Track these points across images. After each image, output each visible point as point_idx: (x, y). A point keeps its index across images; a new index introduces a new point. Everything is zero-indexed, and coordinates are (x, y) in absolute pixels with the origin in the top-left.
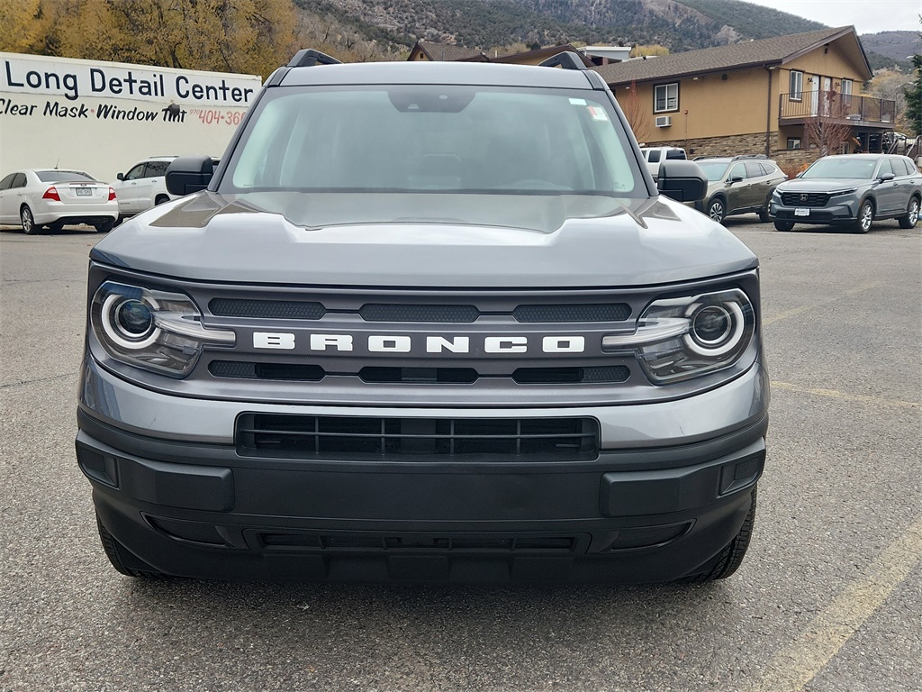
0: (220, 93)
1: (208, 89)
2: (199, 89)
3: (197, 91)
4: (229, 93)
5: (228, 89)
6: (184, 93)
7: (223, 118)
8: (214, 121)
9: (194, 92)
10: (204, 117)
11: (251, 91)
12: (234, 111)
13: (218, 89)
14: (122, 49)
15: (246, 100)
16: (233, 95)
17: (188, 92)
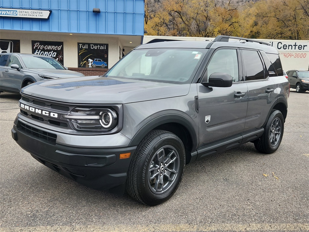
0: (294, 47)
1: (289, 46)
2: (286, 46)
3: (285, 47)
4: (297, 47)
5: (297, 45)
6: (279, 47)
7: (293, 55)
8: (290, 56)
9: (283, 47)
10: (286, 55)
11: (306, 46)
12: (298, 53)
13: (293, 46)
14: (279, 34)
15: (303, 49)
16: (299, 48)
17: (281, 47)
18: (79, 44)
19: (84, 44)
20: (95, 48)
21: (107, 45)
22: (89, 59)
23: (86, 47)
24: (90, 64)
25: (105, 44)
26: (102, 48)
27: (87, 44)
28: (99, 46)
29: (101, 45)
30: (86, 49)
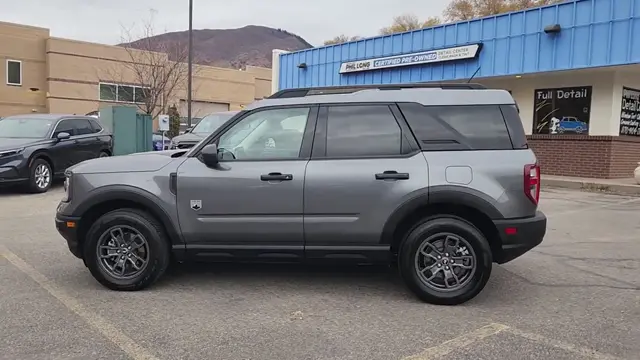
18: (536, 91)
19: (545, 91)
20: (566, 96)
21: (589, 89)
22: (553, 119)
23: (549, 96)
24: (554, 128)
25: (584, 88)
26: (579, 95)
27: (550, 90)
28: (573, 93)
29: (576, 89)
30: (548, 100)
